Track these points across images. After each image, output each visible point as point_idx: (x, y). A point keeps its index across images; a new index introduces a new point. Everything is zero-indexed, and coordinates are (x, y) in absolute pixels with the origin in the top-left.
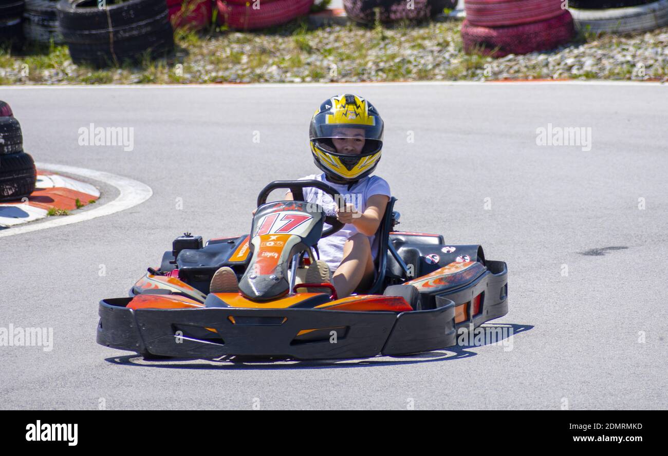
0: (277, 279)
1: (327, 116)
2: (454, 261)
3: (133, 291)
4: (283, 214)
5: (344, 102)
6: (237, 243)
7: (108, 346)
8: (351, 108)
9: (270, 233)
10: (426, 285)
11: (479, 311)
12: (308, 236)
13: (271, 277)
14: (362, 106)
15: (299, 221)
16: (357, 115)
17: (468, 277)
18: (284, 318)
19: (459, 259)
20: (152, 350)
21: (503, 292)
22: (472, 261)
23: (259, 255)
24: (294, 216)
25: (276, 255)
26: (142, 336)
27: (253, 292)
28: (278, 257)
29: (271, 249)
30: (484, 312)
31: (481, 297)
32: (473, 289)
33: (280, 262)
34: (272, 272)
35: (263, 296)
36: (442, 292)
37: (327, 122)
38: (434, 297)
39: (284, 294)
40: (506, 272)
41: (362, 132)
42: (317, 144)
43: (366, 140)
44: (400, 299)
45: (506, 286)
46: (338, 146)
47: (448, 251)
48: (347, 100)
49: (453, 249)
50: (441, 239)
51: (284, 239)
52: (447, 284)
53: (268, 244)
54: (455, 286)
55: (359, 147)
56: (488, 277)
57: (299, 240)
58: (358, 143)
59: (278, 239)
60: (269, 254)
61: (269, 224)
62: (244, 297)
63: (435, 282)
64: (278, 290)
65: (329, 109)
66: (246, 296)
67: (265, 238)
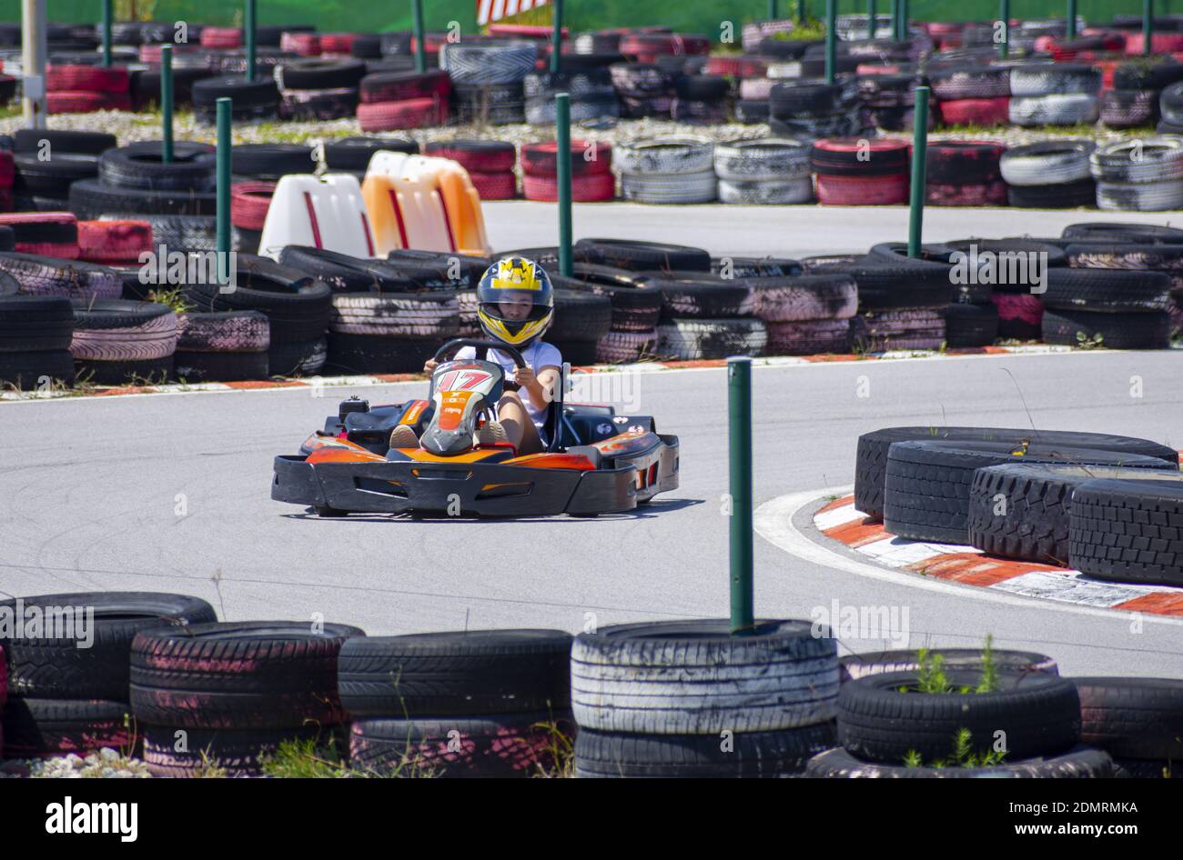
0: (461, 435)
1: (493, 280)
2: (626, 430)
3: (302, 450)
4: (463, 372)
5: (511, 265)
6: (404, 408)
7: (285, 501)
8: (518, 271)
9: (452, 389)
10: (605, 448)
11: (653, 482)
12: (490, 393)
13: (455, 433)
14: (529, 270)
15: (479, 379)
16: (522, 279)
17: (645, 445)
18: (468, 472)
19: (631, 429)
20: (333, 503)
21: (674, 465)
22: (645, 431)
23: (442, 410)
24: (473, 375)
25: (459, 411)
26: (323, 490)
27: (437, 447)
28: (462, 413)
29: (453, 405)
30: (658, 483)
31: (655, 467)
32: (650, 456)
33: (463, 418)
34: (456, 427)
35: (448, 451)
36: (621, 456)
37: (492, 286)
38: (613, 461)
39: (468, 449)
40: (678, 446)
41: (528, 296)
42: (483, 308)
43: (534, 306)
44: (584, 459)
45: (678, 459)
46: (504, 311)
47: (621, 422)
48: (513, 264)
49: (625, 420)
50: (612, 410)
51: (467, 395)
52: (626, 449)
53: (450, 401)
54: (633, 451)
55: (526, 312)
56: (662, 448)
57: (481, 397)
58: (524, 308)
59: (460, 396)
60: (452, 410)
61: (450, 382)
62: (428, 451)
63: (613, 446)
64: (462, 445)
65: (496, 273)
66: (429, 451)
67: (447, 395)
